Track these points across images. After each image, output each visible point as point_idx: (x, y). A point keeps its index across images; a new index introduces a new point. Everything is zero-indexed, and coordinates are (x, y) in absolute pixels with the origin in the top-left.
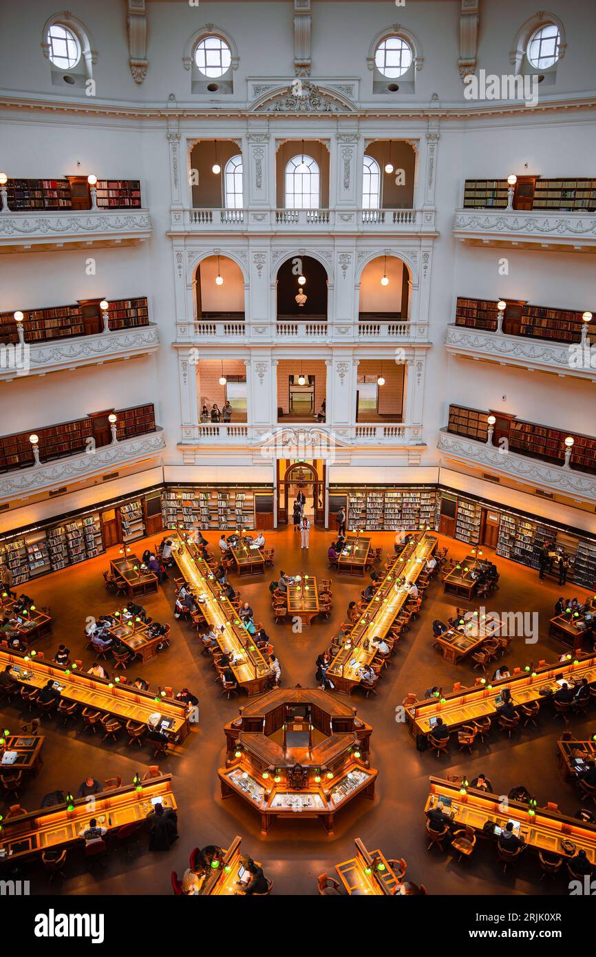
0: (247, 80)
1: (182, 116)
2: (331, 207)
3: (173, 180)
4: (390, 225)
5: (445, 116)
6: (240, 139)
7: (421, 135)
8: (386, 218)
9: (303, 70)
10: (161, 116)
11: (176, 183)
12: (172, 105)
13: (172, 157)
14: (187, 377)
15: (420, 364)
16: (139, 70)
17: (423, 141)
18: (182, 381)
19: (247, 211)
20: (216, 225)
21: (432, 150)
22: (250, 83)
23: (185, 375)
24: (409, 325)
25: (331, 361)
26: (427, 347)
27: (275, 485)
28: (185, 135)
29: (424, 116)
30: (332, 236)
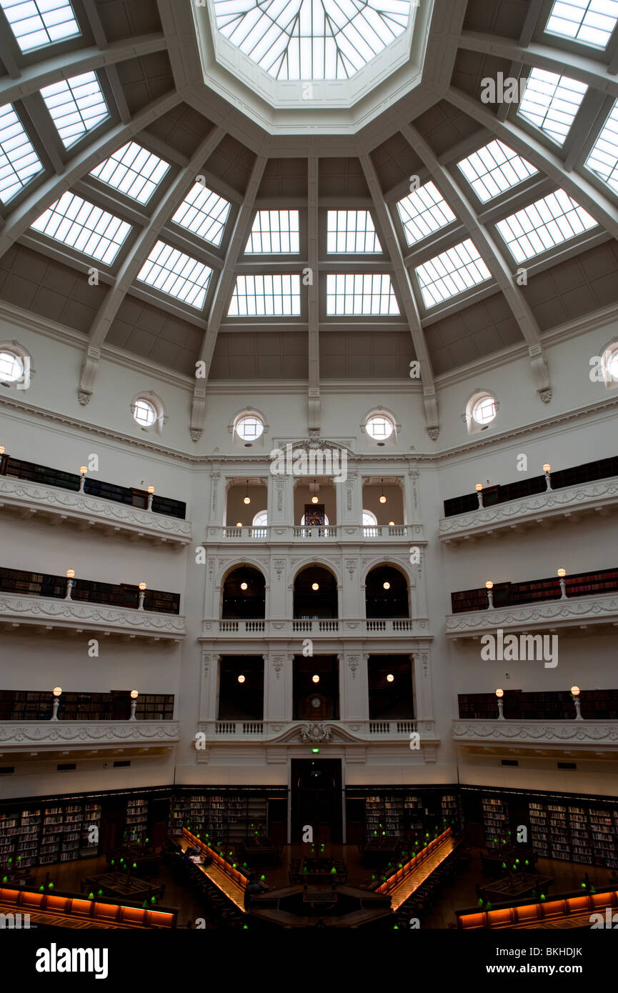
0: (273, 439)
1: (224, 461)
2: (338, 524)
3: (212, 506)
4: (387, 538)
5: (421, 459)
6: (267, 478)
7: (405, 473)
8: (383, 532)
9: (314, 432)
10: (208, 461)
11: (214, 508)
12: (216, 454)
13: (213, 489)
14: (208, 671)
15: (425, 657)
16: (196, 433)
17: (407, 477)
18: (203, 675)
19: (270, 527)
20: (244, 539)
21: (414, 483)
22: (275, 441)
23: (206, 669)
24: (411, 621)
25: (342, 655)
26: (429, 640)
27: (290, 788)
28: (224, 475)
29: (405, 459)
30: (339, 546)
